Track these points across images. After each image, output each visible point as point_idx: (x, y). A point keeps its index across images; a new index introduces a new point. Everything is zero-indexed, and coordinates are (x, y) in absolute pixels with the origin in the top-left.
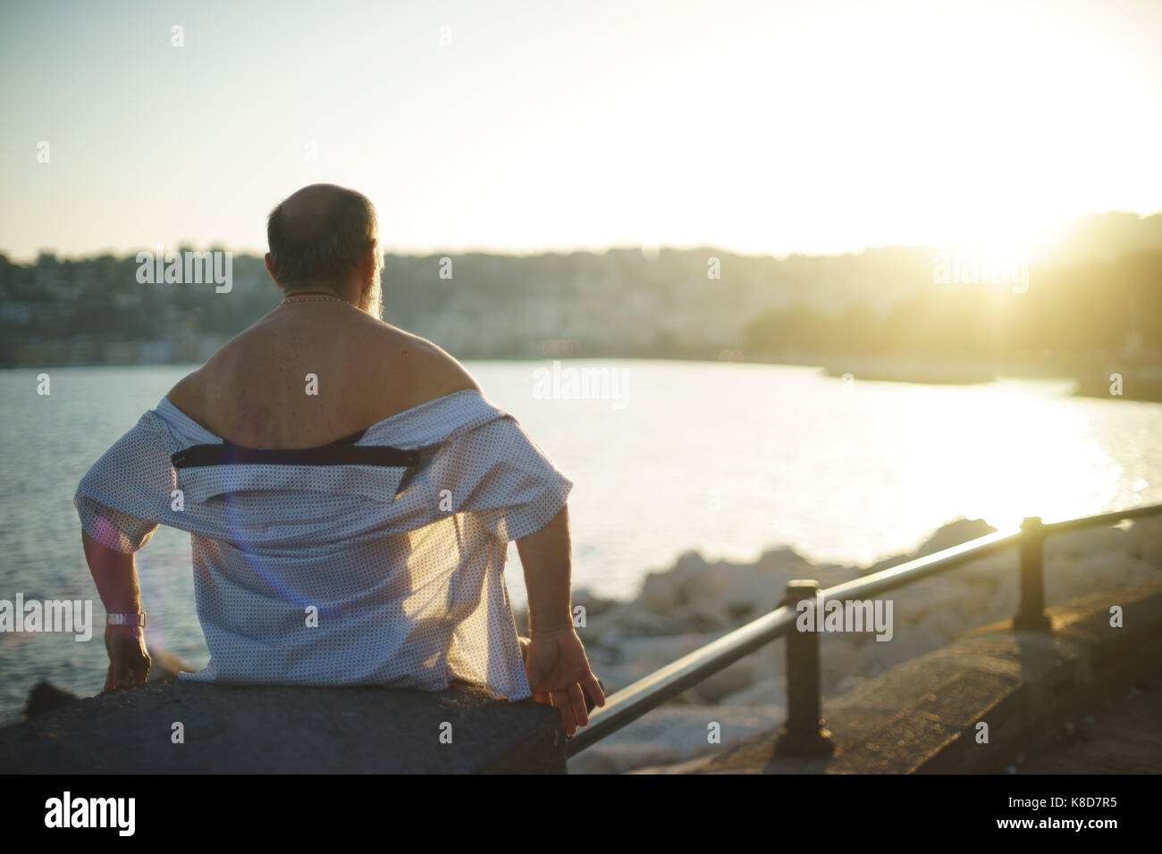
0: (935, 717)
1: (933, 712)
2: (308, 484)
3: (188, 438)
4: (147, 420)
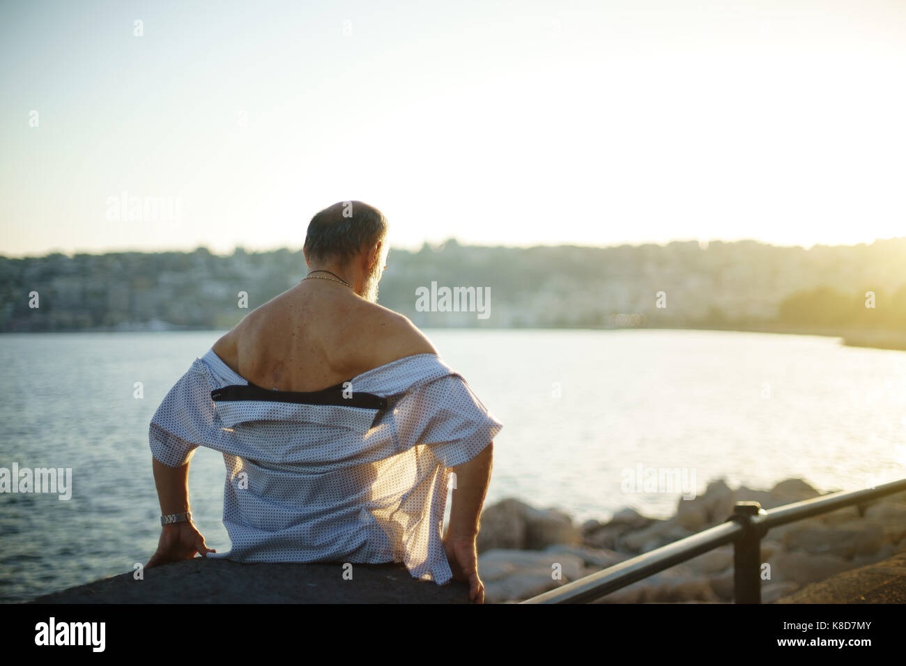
3: (224, 380)
4: (196, 364)
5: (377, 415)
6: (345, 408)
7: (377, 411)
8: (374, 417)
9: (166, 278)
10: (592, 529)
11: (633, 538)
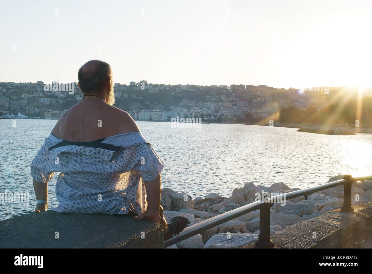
3: (55, 143)
4: (46, 140)
5: (114, 153)
6: (101, 149)
8: (113, 153)
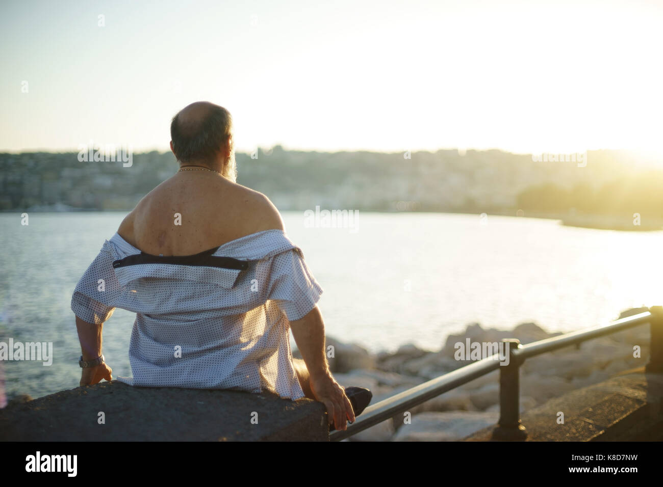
0: (590, 421)
1: (589, 418)
2: (185, 276)
3: (124, 253)
4: (105, 245)
5: (239, 274)
6: (215, 268)
7: (240, 271)
8: (237, 275)
9: (66, 172)
10: (383, 359)
11: (413, 365)
